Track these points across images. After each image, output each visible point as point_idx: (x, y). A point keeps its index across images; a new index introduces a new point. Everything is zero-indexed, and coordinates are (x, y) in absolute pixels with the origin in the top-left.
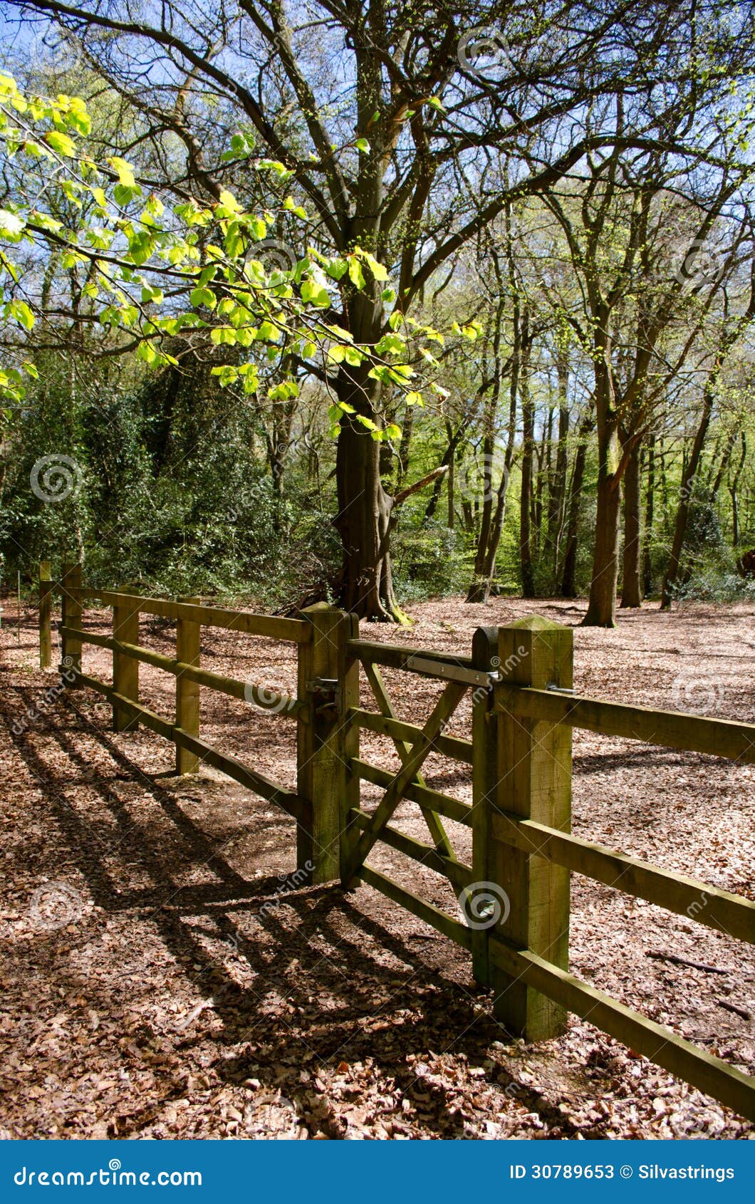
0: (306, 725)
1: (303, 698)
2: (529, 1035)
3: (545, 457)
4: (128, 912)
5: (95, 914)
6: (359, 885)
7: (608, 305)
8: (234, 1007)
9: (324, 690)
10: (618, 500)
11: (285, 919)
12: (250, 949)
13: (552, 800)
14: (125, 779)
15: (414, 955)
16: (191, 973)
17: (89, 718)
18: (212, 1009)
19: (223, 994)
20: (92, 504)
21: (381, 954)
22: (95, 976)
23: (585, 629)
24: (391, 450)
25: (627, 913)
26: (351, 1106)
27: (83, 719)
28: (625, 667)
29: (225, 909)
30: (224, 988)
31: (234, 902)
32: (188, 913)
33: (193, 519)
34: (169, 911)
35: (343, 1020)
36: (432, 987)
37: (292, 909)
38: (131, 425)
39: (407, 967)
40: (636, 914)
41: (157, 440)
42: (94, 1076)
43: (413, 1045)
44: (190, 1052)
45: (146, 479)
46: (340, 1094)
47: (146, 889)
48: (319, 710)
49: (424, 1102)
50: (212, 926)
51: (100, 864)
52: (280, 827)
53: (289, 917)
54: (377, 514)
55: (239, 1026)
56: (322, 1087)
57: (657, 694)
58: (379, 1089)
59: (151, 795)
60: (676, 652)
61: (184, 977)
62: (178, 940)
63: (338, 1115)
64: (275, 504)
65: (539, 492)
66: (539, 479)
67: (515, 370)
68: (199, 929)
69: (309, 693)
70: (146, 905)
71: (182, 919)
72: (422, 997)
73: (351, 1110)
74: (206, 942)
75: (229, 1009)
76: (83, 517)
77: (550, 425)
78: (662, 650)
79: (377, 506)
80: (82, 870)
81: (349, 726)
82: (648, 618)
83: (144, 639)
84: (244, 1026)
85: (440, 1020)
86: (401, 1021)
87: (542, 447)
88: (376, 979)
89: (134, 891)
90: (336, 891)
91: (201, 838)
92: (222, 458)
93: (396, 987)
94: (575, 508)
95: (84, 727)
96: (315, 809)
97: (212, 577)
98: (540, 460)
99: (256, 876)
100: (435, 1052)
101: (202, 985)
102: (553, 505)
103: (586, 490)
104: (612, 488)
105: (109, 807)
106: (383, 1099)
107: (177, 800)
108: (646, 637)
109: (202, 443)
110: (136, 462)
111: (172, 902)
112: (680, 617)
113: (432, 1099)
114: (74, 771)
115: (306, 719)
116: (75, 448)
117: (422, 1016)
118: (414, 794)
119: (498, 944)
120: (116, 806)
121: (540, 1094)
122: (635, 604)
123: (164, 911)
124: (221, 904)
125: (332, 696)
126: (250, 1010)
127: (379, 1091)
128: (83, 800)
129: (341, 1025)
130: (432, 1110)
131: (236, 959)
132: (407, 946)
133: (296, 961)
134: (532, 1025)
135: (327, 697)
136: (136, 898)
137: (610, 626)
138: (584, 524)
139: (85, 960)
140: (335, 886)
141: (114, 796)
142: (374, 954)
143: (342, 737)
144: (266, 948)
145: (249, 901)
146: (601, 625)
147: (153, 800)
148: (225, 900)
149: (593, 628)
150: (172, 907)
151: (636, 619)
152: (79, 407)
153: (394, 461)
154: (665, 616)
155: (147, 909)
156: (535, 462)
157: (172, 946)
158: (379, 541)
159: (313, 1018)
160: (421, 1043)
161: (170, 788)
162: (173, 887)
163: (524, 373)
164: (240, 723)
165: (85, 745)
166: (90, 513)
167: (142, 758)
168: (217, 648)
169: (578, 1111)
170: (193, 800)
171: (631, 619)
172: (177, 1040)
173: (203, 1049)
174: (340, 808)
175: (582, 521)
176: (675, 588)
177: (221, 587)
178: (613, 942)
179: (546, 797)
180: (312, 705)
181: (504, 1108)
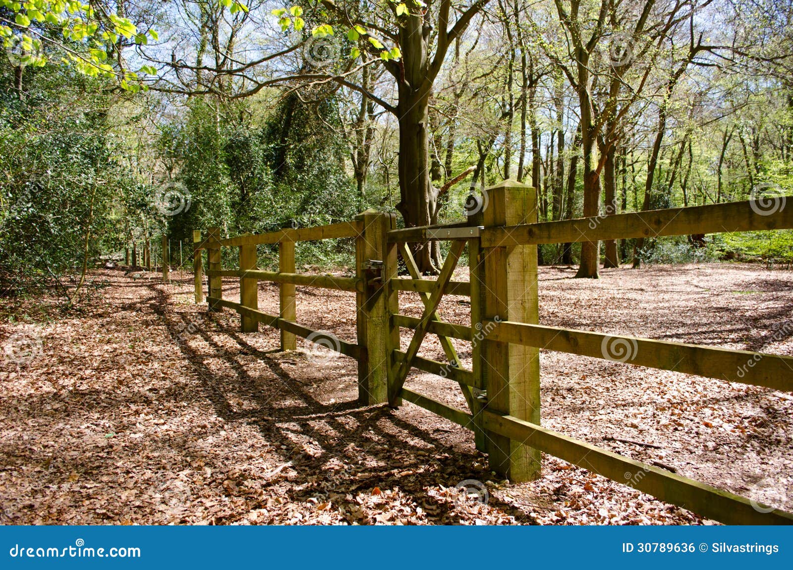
0: (362, 293)
1: (359, 276)
2: (513, 477)
3: (549, 169)
4: (240, 421)
5: (217, 422)
6: (401, 405)
7: (588, 52)
8: (306, 466)
9: (373, 268)
10: (599, 188)
11: (348, 423)
12: (322, 439)
13: (524, 308)
14: (246, 354)
15: (436, 440)
16: (279, 451)
17: (225, 326)
18: (290, 467)
19: (299, 460)
20: (233, 205)
21: (412, 440)
22: (212, 452)
23: (578, 279)
24: (438, 162)
25: (592, 417)
26: (381, 511)
27: (222, 327)
28: (604, 298)
29: (307, 420)
30: (300, 456)
31: (314, 416)
32: (281, 421)
33: (302, 210)
34: (268, 420)
35: (381, 471)
36: (446, 455)
37: (353, 419)
38: (258, 150)
39: (430, 446)
40: (597, 418)
41: (277, 161)
42: (204, 500)
43: (428, 482)
44: (271, 488)
45: (269, 188)
46: (373, 505)
47: (254, 409)
48: (370, 282)
49: (432, 510)
50: (297, 427)
51: (223, 397)
52: (350, 377)
53: (351, 423)
54: (428, 201)
55: (308, 475)
56: (361, 502)
57: (626, 311)
58: (401, 502)
59: (262, 361)
60: (642, 290)
61: (274, 453)
62: (273, 435)
63: (370, 517)
64: (358, 201)
65: (545, 191)
66: (545, 184)
67: (524, 105)
68: (288, 429)
69: (363, 271)
70: (252, 417)
71: (277, 425)
72: (439, 460)
73: (380, 514)
74: (291, 436)
75: (303, 468)
76: (227, 214)
77: (552, 146)
78: (632, 289)
79: (427, 195)
80: (210, 400)
81: (391, 291)
82: (623, 273)
83: (268, 288)
84: (311, 475)
85: (450, 470)
86: (421, 471)
87: (547, 162)
88: (407, 451)
89: (245, 410)
90: (385, 409)
91: (294, 384)
92: (322, 172)
93: (420, 455)
94: (570, 202)
95: (221, 330)
96: (370, 352)
97: (316, 251)
98: (545, 170)
99: (330, 402)
100: (444, 486)
101: (285, 456)
102: (556, 201)
103: (578, 189)
104: (595, 180)
105: (233, 368)
106: (402, 508)
107: (280, 364)
108: (621, 283)
109: (308, 162)
110: (262, 176)
111: (270, 415)
112: (646, 271)
113: (438, 508)
114: (212, 351)
115: (361, 289)
116: (220, 167)
117: (437, 468)
118: (434, 328)
119: (490, 414)
120: (238, 368)
121: (517, 508)
122: (615, 266)
123: (265, 420)
124: (304, 417)
125: (379, 271)
126: (318, 467)
127: (401, 504)
128: (214, 365)
129: (380, 474)
130: (438, 515)
131: (311, 443)
132: (432, 436)
133: (353, 444)
134: (515, 471)
135: (375, 273)
136: (245, 414)
137: (596, 277)
138: (577, 212)
139: (208, 445)
140: (385, 406)
141: (236, 361)
142: (408, 440)
143: (386, 299)
144: (333, 438)
145: (324, 415)
146: (589, 277)
147: (263, 364)
148: (308, 415)
149: (583, 279)
150: (270, 418)
151: (614, 273)
152: (223, 139)
153: (442, 171)
154: (635, 271)
155: (253, 419)
156: (542, 172)
157: (267, 437)
158: (429, 219)
159: (360, 470)
160: (434, 481)
161: (276, 358)
162: (272, 408)
163: (531, 106)
164: (329, 329)
165: (220, 339)
166: (232, 211)
167: (259, 345)
168: (318, 292)
169: (544, 517)
170: (291, 364)
171: (611, 273)
172: (264, 482)
173: (281, 486)
174: (387, 350)
175: (576, 210)
176: (643, 252)
177: (322, 257)
178: (580, 432)
179: (519, 306)
180: (365, 279)
181: (489, 513)
